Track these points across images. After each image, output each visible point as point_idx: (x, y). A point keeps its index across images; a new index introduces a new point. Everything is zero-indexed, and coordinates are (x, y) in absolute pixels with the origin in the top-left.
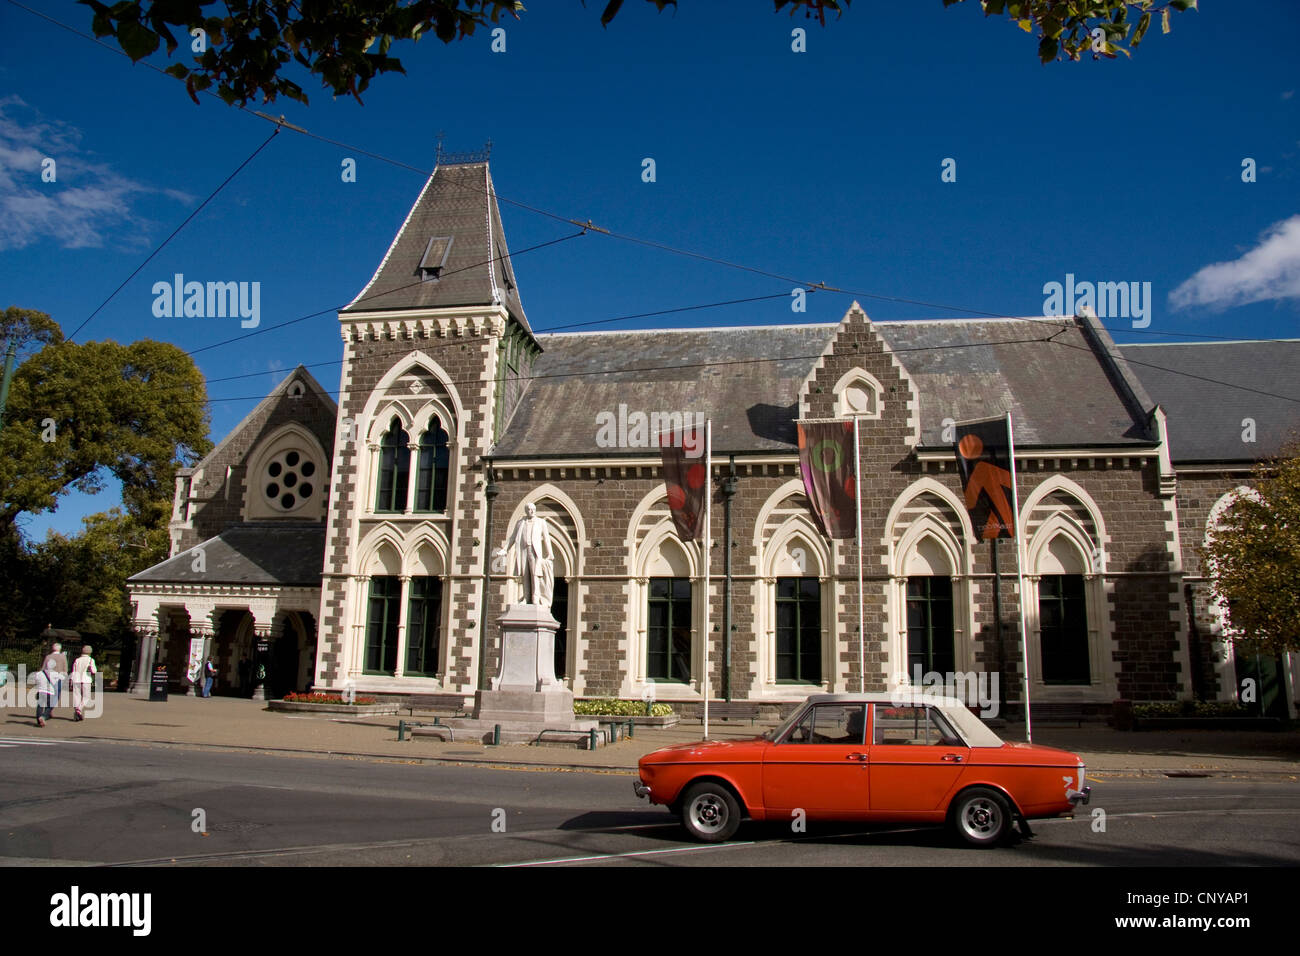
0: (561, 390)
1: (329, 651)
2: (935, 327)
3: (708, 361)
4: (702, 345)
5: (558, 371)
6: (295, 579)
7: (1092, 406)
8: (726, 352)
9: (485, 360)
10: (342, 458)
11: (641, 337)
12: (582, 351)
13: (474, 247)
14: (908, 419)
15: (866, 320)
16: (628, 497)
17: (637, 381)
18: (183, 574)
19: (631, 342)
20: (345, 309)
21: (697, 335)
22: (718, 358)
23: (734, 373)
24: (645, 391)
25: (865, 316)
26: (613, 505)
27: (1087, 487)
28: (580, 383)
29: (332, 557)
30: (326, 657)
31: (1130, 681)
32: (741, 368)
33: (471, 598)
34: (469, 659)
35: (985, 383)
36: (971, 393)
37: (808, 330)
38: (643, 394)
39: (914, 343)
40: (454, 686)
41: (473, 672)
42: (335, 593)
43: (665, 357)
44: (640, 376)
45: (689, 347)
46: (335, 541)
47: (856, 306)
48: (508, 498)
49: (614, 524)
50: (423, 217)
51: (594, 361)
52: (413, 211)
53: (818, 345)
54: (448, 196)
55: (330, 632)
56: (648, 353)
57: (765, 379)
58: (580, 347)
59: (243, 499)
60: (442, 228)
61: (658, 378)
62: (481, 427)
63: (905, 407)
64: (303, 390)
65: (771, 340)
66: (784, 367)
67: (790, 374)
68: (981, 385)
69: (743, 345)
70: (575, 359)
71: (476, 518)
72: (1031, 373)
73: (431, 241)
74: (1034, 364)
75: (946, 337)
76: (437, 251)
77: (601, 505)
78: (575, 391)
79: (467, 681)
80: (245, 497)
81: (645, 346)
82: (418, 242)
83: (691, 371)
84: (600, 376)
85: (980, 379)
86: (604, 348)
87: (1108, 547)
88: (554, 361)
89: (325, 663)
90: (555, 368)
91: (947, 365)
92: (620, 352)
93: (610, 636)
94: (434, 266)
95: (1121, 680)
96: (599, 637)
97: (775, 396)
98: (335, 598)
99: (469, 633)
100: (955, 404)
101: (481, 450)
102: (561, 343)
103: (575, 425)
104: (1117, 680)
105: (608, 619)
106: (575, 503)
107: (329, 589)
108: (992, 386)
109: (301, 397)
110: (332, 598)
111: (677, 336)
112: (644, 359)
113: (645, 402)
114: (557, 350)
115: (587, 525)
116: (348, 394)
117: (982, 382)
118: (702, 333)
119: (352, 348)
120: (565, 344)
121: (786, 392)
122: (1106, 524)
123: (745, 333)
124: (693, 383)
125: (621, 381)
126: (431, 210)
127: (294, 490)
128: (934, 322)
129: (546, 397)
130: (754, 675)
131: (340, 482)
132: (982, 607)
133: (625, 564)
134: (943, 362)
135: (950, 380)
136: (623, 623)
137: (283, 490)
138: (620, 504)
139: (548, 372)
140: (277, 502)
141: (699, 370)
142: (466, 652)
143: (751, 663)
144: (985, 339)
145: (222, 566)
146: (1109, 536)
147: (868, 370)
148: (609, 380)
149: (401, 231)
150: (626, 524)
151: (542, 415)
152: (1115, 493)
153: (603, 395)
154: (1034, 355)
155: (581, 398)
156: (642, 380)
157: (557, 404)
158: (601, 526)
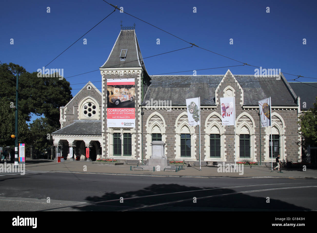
0: (157, 89)
1: (105, 150)
2: (245, 77)
3: (192, 83)
4: (190, 79)
5: (155, 85)
6: (94, 134)
7: (283, 96)
8: (196, 81)
9: (138, 81)
10: (104, 105)
11: (175, 77)
12: (161, 80)
13: (133, 52)
14: (241, 98)
15: (231, 74)
16: (175, 115)
17: (175, 87)
18: (65, 132)
19: (172, 78)
20: (101, 67)
21: (188, 77)
22: (194, 82)
23: (198, 86)
24: (177, 90)
25: (231, 73)
26: (172, 117)
27: (281, 115)
28: (161, 88)
29: (103, 128)
30: (104, 152)
31: (289, 158)
32: (200, 85)
33: (139, 138)
34: (139, 152)
35: (258, 90)
36: (254, 92)
37: (215, 76)
38: (177, 91)
39: (240, 80)
40: (136, 158)
41: (140, 155)
42: (105, 137)
43: (181, 82)
44: (176, 86)
45: (187, 79)
46: (104, 125)
47: (229, 70)
48: (146, 115)
49: (172, 121)
50: (119, 44)
51: (164, 82)
52: (116, 42)
53: (218, 80)
54: (125, 38)
55: (105, 146)
56: (177, 81)
57: (206, 88)
58: (160, 79)
59: (78, 114)
60: (124, 47)
61: (180, 87)
62: (138, 98)
63: (240, 95)
64: (91, 88)
65: (206, 79)
66: (210, 85)
67: (212, 87)
68: (257, 91)
69: (200, 79)
70: (159, 82)
71: (139, 119)
72: (268, 88)
73: (122, 50)
74: (269, 86)
75: (248, 79)
76: (124, 53)
77: (169, 117)
78: (160, 90)
79: (139, 157)
80: (79, 114)
81: (176, 79)
82: (118, 50)
83: (188, 85)
84: (166, 86)
85: (256, 89)
86: (166, 79)
87: (285, 129)
88: (154, 82)
89: (104, 153)
90: (155, 84)
91: (248, 86)
92: (170, 80)
93: (172, 147)
94: (123, 57)
95: (286, 158)
96: (170, 147)
97: (209, 92)
98: (105, 138)
99: (139, 146)
100: (251, 95)
101: (139, 103)
102: (155, 78)
103: (161, 98)
104: (286, 157)
105: (172, 143)
106: (163, 116)
107: (104, 136)
108: (259, 91)
109: (90, 89)
110: (104, 138)
111: (184, 77)
112: (176, 82)
113: (177, 92)
114: (154, 79)
115: (166, 121)
116: (104, 89)
117: (257, 90)
118: (189, 76)
119: (104, 77)
120: (156, 78)
121: (211, 91)
122: (285, 123)
123: (200, 77)
124: (189, 88)
125: (171, 87)
126: (121, 42)
127: (91, 112)
128: (245, 75)
129: (153, 91)
130: (205, 155)
131: (104, 110)
132: (256, 141)
133: (175, 130)
134: (248, 85)
135: (249, 89)
136: (175, 144)
137: (88, 112)
138: (173, 117)
139: (153, 85)
140: (87, 115)
141: (190, 85)
142: (138, 150)
143: (205, 153)
144: (257, 80)
145: (75, 130)
146: (285, 126)
147: (232, 86)
148: (168, 87)
149: (114, 47)
150: (175, 121)
151: (153, 95)
152: (287, 117)
153: (167, 91)
154: (269, 84)
155: (162, 91)
156: (176, 87)
157: (156, 93)
158: (169, 122)
